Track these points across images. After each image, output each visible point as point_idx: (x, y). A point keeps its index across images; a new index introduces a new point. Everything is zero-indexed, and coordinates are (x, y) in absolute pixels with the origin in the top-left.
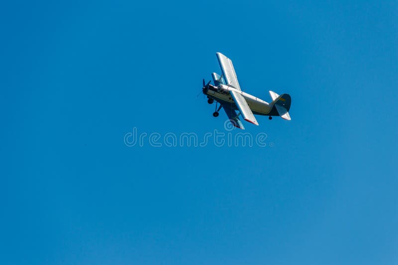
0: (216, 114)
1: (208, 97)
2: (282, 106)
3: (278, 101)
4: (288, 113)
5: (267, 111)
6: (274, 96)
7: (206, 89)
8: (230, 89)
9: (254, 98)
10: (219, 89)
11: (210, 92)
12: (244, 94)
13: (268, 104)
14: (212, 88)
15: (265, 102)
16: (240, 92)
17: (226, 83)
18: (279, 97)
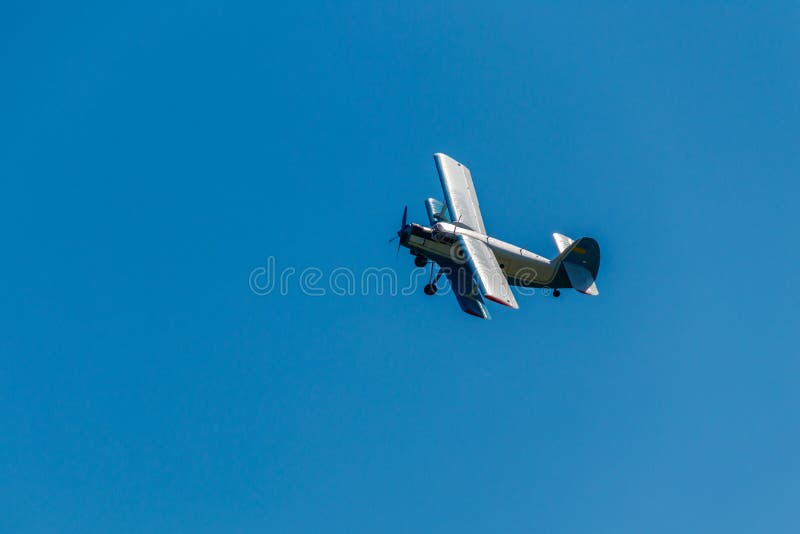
0: (430, 290)
1: (412, 252)
2: (582, 264)
3: (571, 255)
4: (594, 284)
5: (548, 277)
6: (562, 243)
7: (407, 234)
8: (459, 230)
9: (515, 249)
10: (435, 233)
11: (415, 239)
12: (493, 241)
13: (547, 261)
14: (418, 231)
15: (541, 258)
16: (484, 237)
17: (452, 220)
18: (573, 244)
